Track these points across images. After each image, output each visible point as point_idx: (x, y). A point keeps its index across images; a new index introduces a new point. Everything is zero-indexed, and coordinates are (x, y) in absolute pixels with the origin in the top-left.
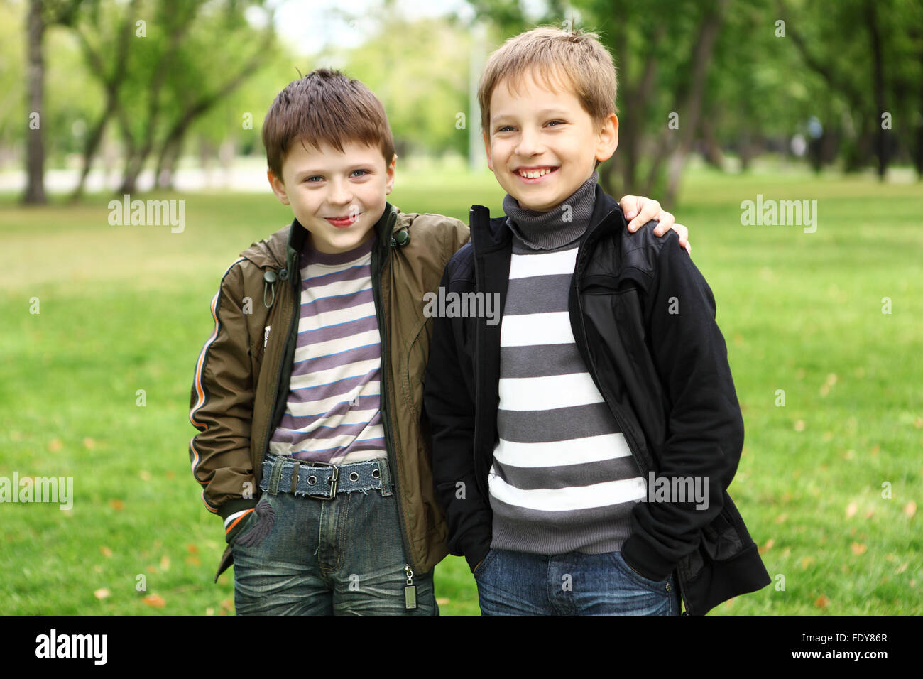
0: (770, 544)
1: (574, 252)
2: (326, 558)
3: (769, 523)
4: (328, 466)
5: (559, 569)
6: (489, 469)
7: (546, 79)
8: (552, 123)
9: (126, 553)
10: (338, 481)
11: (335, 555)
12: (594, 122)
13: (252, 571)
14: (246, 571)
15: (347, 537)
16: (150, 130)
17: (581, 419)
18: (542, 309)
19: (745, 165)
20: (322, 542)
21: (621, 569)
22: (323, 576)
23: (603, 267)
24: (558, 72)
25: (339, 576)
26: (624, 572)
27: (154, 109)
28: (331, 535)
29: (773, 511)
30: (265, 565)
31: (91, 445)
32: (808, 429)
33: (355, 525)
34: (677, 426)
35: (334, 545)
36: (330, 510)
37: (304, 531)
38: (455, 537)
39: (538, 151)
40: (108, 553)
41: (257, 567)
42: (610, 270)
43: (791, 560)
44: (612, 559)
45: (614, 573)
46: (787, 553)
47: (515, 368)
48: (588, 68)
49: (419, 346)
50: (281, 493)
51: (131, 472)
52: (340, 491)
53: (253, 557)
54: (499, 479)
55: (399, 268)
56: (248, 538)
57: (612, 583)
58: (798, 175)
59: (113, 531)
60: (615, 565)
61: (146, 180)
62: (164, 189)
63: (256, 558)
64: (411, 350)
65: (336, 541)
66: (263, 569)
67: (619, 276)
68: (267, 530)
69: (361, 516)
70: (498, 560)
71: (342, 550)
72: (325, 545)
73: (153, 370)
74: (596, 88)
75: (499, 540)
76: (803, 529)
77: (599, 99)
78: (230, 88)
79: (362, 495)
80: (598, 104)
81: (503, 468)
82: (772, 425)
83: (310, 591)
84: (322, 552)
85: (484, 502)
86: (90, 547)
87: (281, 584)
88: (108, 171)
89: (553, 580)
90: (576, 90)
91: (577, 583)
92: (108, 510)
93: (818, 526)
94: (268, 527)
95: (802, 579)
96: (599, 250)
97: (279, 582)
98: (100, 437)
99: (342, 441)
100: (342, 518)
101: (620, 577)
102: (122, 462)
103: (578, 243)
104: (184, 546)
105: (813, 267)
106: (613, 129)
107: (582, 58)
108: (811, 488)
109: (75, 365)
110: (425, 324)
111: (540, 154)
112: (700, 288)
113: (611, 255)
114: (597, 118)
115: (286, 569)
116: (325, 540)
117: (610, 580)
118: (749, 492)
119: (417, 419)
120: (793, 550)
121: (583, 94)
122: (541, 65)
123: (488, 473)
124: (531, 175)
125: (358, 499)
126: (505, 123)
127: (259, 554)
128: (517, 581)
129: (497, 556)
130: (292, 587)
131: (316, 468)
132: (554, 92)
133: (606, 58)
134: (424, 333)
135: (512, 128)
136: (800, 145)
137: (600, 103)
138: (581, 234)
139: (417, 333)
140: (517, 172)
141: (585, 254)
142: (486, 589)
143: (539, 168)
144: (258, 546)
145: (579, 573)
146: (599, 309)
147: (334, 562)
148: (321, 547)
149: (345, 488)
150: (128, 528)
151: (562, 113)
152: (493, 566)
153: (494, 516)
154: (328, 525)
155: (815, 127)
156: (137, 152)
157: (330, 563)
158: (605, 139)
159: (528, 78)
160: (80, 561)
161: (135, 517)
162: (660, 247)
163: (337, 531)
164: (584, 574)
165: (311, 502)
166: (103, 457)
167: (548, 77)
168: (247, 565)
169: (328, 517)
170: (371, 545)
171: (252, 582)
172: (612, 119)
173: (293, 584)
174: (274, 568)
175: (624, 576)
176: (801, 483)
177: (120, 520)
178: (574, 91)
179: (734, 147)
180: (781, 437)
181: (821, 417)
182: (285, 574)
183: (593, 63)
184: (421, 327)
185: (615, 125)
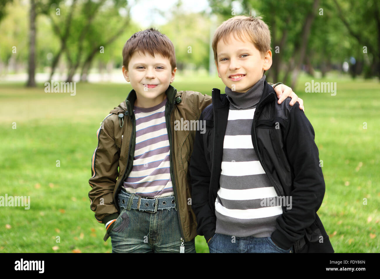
0: (335, 233)
1: (254, 110)
2: (152, 237)
3: (335, 224)
4: (153, 199)
5: (244, 244)
6: (215, 199)
7: (239, 36)
8: (244, 56)
9: (66, 231)
10: (158, 205)
11: (156, 236)
12: (261, 54)
13: (121, 242)
14: (118, 243)
15: (161, 228)
16: (79, 57)
17: (255, 180)
18: (240, 133)
19: (323, 75)
20: (151, 231)
21: (271, 244)
22: (150, 244)
23: (266, 117)
24: (245, 34)
25: (158, 245)
26: (272, 246)
27: (81, 49)
28: (155, 228)
29: (336, 219)
30: (126, 240)
31: (52, 186)
32: (351, 185)
33: (165, 223)
34: (296, 185)
35: (156, 232)
36: (154, 218)
37: (143, 226)
38: (200, 227)
39: (238, 67)
40: (58, 231)
41: (123, 241)
42: (269, 118)
43: (344, 240)
44: (267, 240)
45: (268, 246)
46: (342, 237)
47: (228, 157)
48: (257, 31)
49: (186, 146)
50: (132, 209)
51: (68, 198)
52: (159, 209)
53: (121, 237)
54: (219, 204)
55: (177, 112)
56: (119, 229)
57: (267, 250)
58: (346, 80)
59: (60, 222)
60: (268, 242)
61: (76, 78)
62: (83, 81)
63: (122, 237)
64: (182, 147)
65: (157, 230)
66: (126, 242)
67: (273, 121)
68: (126, 225)
69: (167, 219)
70: (218, 238)
71: (159, 234)
72: (152, 232)
73: (78, 156)
74: (261, 40)
75: (219, 230)
76: (349, 227)
77: (263, 44)
78: (112, 41)
79: (168, 211)
80: (262, 46)
81: (221, 199)
82: (335, 183)
83: (145, 250)
84: (150, 235)
85: (213, 213)
86: (51, 228)
87: (134, 248)
88: (61, 74)
89: (242, 248)
90: (253, 41)
91: (252, 249)
92: (58, 213)
93: (356, 226)
94: (127, 224)
95: (349, 248)
96: (265, 109)
97: (133, 247)
98: (56, 183)
99: (158, 188)
100: (159, 220)
101: (270, 247)
102: (65, 193)
103: (256, 106)
104: (90, 229)
105: (352, 117)
106: (270, 57)
107: (255, 27)
108: (352, 210)
109: (46, 153)
110: (188, 136)
111: (238, 69)
112: (308, 127)
113: (270, 112)
114: (262, 52)
115: (135, 241)
116: (152, 230)
117: (266, 249)
118: (326, 211)
119: (186, 176)
120: (345, 236)
121: (256, 42)
122: (237, 31)
123: (215, 201)
124: (235, 78)
125: (166, 212)
126: (223, 57)
127: (123, 235)
128: (226, 247)
129: (218, 236)
130: (138, 249)
131: (148, 200)
132: (243, 42)
133: (265, 27)
134: (188, 140)
135: (227, 59)
136: (346, 66)
137: (263, 46)
138: (258, 102)
139: (185, 140)
140: (230, 77)
141: (259, 111)
142: (213, 251)
143: (239, 75)
144: (123, 232)
145: (253, 245)
146: (264, 134)
147: (156, 239)
148: (150, 232)
149: (161, 208)
150: (67, 221)
151: (247, 50)
152: (216, 240)
153: (217, 220)
154: (153, 223)
155: (353, 60)
156: (73, 66)
157: (154, 239)
158: (267, 61)
159: (232, 37)
160: (46, 234)
161: (70, 216)
162: (291, 109)
163: (157, 226)
164: (255, 246)
165: (146, 214)
166: (57, 191)
167: (240, 36)
168: (119, 240)
169: (154, 220)
170: (171, 232)
171: (121, 248)
172: (269, 52)
173: (138, 248)
174: (130, 241)
175: (272, 247)
176: (348, 208)
177: (64, 217)
178: (252, 41)
179: (319, 67)
180: (339, 188)
181: (356, 180)
182: (135, 243)
183: (259, 29)
184: (186, 138)
185: (270, 55)
